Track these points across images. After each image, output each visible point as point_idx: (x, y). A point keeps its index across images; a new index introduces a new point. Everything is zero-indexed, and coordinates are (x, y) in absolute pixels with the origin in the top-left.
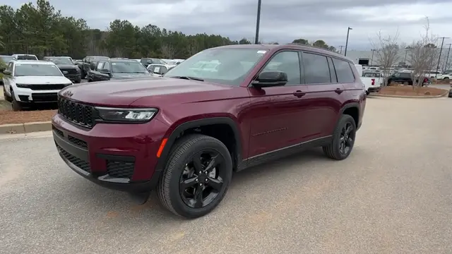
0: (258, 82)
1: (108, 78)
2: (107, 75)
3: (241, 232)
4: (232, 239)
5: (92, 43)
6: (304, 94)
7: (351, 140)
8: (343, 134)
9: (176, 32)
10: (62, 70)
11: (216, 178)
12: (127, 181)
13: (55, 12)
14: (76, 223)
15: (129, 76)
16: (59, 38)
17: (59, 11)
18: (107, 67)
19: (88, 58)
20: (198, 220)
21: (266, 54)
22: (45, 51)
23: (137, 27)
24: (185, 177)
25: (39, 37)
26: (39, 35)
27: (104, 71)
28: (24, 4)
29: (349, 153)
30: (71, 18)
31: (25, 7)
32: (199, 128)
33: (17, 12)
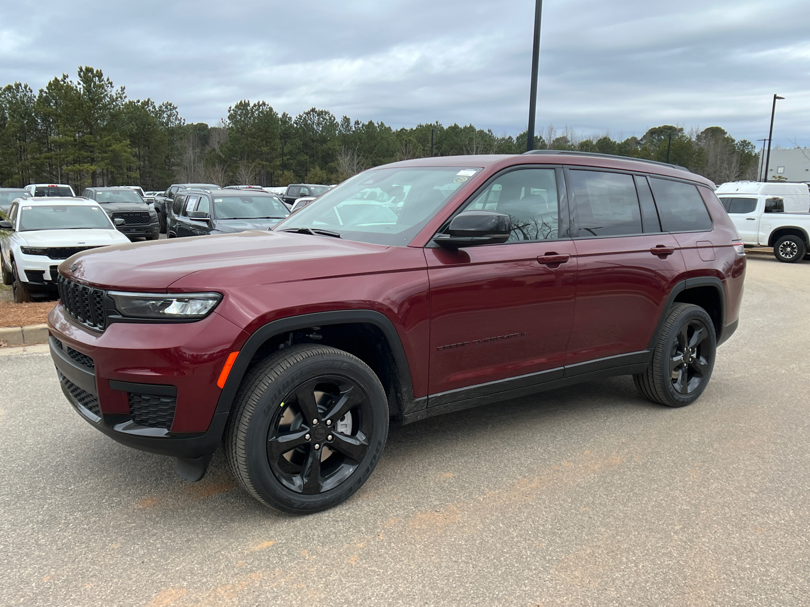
0: (447, 237)
1: (205, 231)
2: (205, 225)
3: (389, 544)
4: (367, 555)
5: (190, 154)
6: (564, 259)
7: (703, 361)
8: (679, 348)
9: (371, 123)
10: (115, 215)
11: (353, 434)
12: (162, 432)
13: (113, 92)
14: (77, 514)
15: (249, 225)
16: (122, 147)
17: (123, 89)
18: (205, 208)
19: (173, 189)
20: (311, 517)
21: (475, 176)
22: (94, 175)
23: (284, 115)
24: (286, 430)
25: (83, 145)
26: (83, 142)
27: (199, 216)
28: (53, 79)
29: (698, 392)
30: (146, 103)
31: (55, 85)
32: (318, 332)
33: (41, 96)
